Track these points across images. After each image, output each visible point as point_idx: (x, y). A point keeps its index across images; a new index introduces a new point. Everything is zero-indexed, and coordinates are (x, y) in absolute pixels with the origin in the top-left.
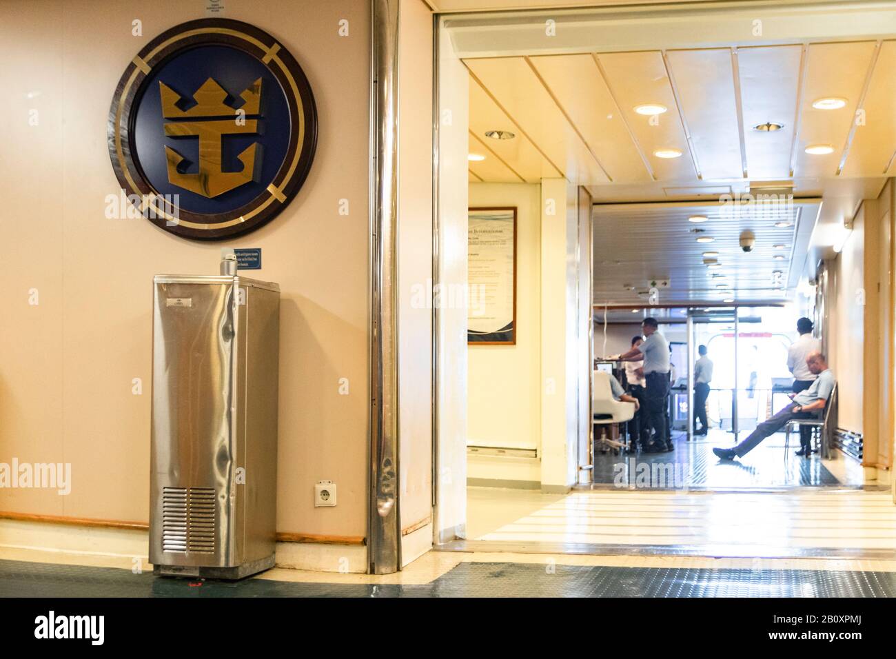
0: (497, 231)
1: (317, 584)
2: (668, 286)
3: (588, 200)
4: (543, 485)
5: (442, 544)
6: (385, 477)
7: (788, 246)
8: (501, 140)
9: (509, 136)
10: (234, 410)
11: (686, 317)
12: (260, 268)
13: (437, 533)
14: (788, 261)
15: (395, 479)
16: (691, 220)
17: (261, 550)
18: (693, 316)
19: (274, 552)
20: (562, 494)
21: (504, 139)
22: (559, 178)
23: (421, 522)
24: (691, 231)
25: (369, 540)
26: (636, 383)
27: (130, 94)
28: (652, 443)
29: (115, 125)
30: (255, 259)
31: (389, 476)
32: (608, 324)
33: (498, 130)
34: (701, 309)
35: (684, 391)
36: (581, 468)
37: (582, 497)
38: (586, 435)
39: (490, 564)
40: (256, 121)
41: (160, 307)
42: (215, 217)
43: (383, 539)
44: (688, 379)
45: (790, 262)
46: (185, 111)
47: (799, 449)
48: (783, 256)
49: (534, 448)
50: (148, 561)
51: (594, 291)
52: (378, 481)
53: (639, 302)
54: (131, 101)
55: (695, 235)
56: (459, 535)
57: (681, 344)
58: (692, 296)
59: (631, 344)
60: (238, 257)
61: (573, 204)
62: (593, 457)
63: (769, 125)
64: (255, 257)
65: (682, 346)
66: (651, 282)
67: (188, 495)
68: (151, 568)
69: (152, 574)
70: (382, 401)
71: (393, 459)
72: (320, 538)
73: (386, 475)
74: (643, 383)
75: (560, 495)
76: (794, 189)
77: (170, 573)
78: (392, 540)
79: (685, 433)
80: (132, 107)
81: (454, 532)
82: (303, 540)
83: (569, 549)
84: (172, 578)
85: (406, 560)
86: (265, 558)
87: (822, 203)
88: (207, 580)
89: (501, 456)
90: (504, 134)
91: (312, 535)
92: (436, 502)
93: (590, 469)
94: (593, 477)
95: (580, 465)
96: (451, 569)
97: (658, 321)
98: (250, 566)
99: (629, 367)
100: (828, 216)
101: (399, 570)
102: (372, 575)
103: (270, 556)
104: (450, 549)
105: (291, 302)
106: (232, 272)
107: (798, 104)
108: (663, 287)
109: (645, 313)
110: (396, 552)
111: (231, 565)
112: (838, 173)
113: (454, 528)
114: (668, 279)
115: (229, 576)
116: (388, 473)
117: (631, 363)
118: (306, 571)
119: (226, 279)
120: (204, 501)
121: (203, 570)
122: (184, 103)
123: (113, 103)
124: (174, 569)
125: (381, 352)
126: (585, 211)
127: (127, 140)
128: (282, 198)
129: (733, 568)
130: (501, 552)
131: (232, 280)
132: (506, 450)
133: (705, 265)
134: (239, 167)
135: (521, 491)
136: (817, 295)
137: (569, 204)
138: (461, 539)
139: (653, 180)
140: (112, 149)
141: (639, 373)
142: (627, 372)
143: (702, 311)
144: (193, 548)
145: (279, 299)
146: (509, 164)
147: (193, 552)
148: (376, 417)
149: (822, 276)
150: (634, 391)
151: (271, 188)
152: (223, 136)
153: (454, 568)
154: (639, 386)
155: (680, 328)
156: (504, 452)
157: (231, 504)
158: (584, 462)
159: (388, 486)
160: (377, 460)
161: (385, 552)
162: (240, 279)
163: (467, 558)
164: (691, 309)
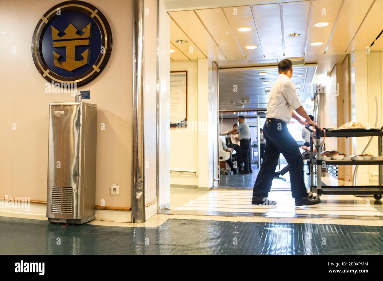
0: (179, 81)
1: (111, 227)
2: (249, 102)
3: (217, 67)
4: (199, 187)
5: (160, 211)
6: (139, 183)
7: (302, 84)
8: (182, 44)
9: (185, 42)
10: (80, 155)
11: (257, 115)
12: (89, 98)
13: (158, 207)
14: (302, 91)
15: (142, 184)
16: (260, 74)
17: (90, 212)
18: (260, 115)
19: (94, 214)
20: (207, 191)
21: (183, 43)
22: (205, 58)
23: (152, 202)
24: (260, 79)
25: (132, 209)
26: (236, 144)
27: (40, 31)
28: (243, 169)
29: (34, 43)
30: (88, 95)
31: (140, 183)
32: (223, 119)
33: (181, 40)
34: (263, 112)
35: (256, 147)
36: (215, 180)
37: (215, 192)
38: (216, 166)
39: (181, 219)
40: (88, 40)
41: (52, 115)
42: (73, 78)
43: (138, 209)
44: (258, 142)
45: (303, 91)
46: (61, 37)
47: (308, 172)
48: (299, 89)
49: (195, 172)
50: (46, 216)
51: (219, 105)
52: (136, 184)
53: (236, 109)
54: (41, 34)
55: (261, 80)
56: (167, 207)
57: (254, 127)
58: (259, 106)
59: (233, 127)
60: (82, 94)
61: (211, 69)
62: (219, 175)
63: (295, 34)
64: (87, 94)
65: (255, 128)
66: (242, 100)
67: (62, 190)
68: (47, 219)
69: (47, 222)
70: (137, 152)
71: (142, 176)
72: (113, 208)
73: (139, 182)
74: (239, 143)
75: (206, 192)
76: (305, 60)
77: (54, 221)
78: (142, 209)
79: (256, 165)
80: (41, 36)
81: (165, 206)
82: (105, 209)
83: (210, 213)
84: (55, 223)
85: (147, 218)
86: (91, 216)
87: (317, 66)
88: (69, 224)
89: (181, 175)
90: (183, 41)
91: (110, 207)
92: (158, 194)
93: (218, 181)
94: (220, 184)
95: (214, 179)
96: (165, 221)
97: (244, 117)
98: (86, 219)
99: (233, 137)
100: (320, 71)
101: (144, 221)
102: (134, 224)
103: (93, 215)
104: (164, 213)
105: (101, 112)
106: (80, 100)
107: (308, 25)
108: (247, 102)
109: (238, 114)
110: (143, 214)
111: (79, 218)
112: (325, 53)
113: (165, 204)
114: (249, 99)
115: (77, 223)
116: (140, 181)
117: (233, 135)
118: (107, 221)
119: (77, 103)
120: (68, 192)
121: (68, 220)
122: (61, 34)
123: (34, 35)
124: (56, 220)
125: (137, 132)
126: (215, 72)
127: (39, 49)
128: (98, 71)
129: (285, 222)
130: (185, 214)
131: (80, 104)
132: (183, 173)
133: (266, 93)
134: (82, 58)
135: (190, 189)
136: (315, 105)
137: (209, 69)
138: (168, 209)
139: (245, 58)
140: (33, 53)
141: (237, 139)
142: (231, 139)
143: (264, 113)
144: (64, 211)
145: (97, 111)
146: (184, 53)
147: (64, 213)
148: (135, 158)
149: (317, 97)
150: (235, 147)
151: (94, 66)
152: (76, 46)
153: (167, 221)
154: (237, 145)
155: (254, 120)
156: (182, 173)
157: (79, 194)
158: (216, 178)
159: (140, 186)
160: (136, 176)
161: (139, 214)
162: (83, 103)
163: (172, 217)
164: (259, 112)
